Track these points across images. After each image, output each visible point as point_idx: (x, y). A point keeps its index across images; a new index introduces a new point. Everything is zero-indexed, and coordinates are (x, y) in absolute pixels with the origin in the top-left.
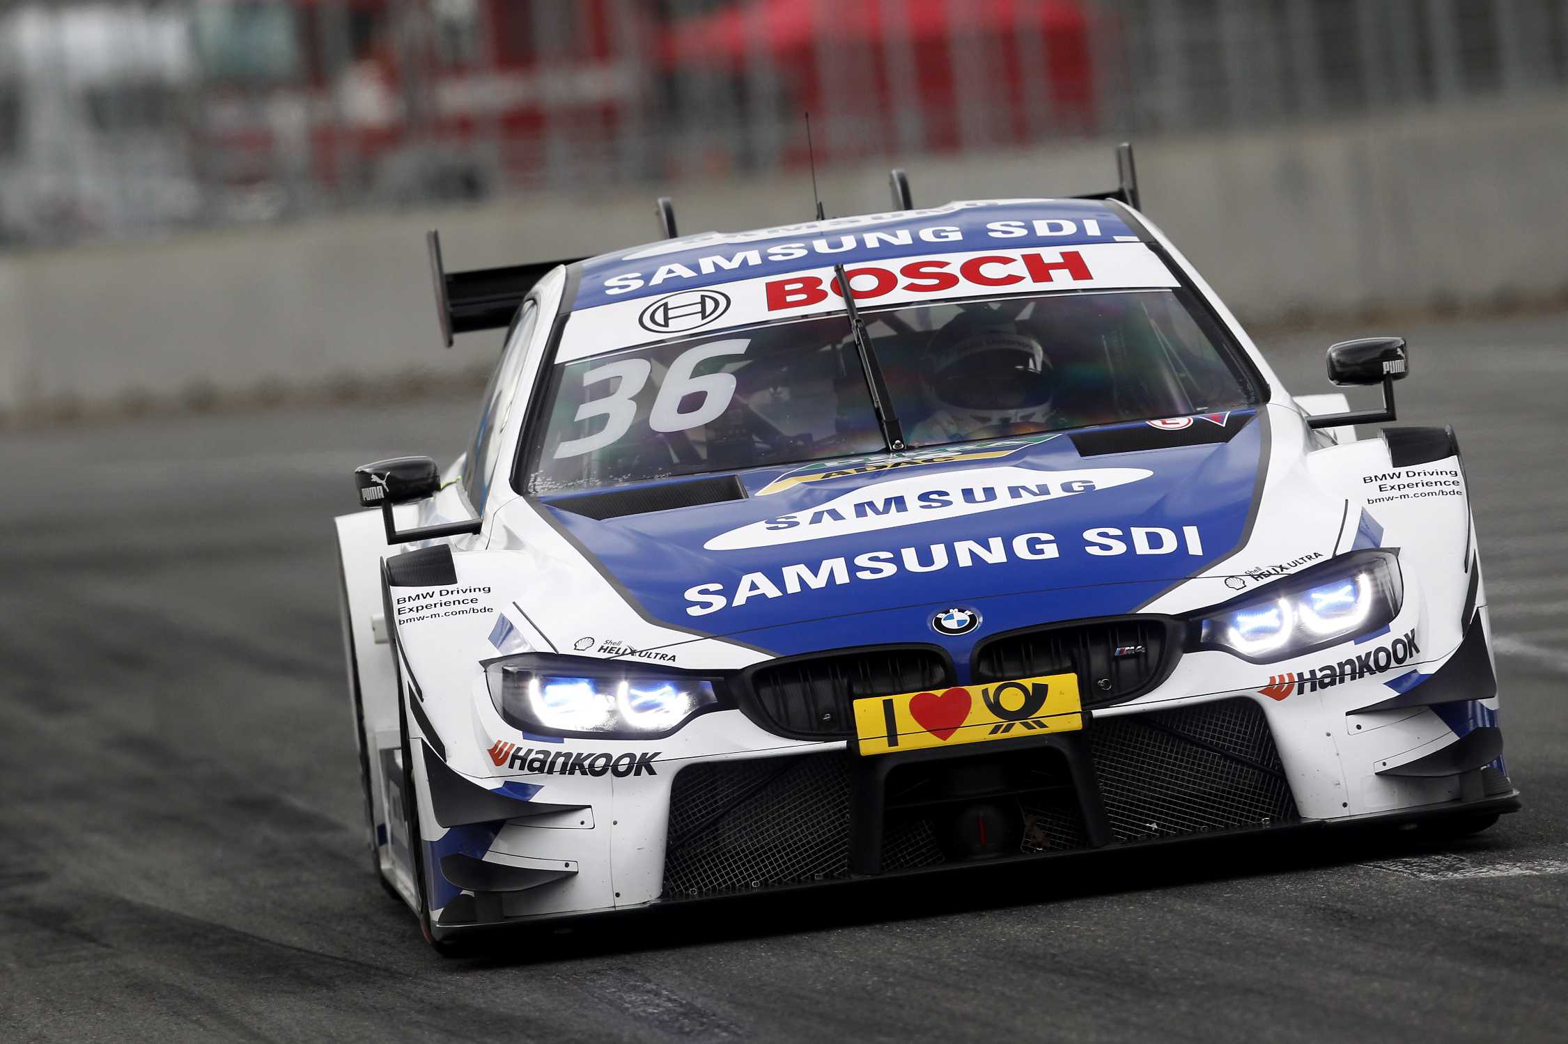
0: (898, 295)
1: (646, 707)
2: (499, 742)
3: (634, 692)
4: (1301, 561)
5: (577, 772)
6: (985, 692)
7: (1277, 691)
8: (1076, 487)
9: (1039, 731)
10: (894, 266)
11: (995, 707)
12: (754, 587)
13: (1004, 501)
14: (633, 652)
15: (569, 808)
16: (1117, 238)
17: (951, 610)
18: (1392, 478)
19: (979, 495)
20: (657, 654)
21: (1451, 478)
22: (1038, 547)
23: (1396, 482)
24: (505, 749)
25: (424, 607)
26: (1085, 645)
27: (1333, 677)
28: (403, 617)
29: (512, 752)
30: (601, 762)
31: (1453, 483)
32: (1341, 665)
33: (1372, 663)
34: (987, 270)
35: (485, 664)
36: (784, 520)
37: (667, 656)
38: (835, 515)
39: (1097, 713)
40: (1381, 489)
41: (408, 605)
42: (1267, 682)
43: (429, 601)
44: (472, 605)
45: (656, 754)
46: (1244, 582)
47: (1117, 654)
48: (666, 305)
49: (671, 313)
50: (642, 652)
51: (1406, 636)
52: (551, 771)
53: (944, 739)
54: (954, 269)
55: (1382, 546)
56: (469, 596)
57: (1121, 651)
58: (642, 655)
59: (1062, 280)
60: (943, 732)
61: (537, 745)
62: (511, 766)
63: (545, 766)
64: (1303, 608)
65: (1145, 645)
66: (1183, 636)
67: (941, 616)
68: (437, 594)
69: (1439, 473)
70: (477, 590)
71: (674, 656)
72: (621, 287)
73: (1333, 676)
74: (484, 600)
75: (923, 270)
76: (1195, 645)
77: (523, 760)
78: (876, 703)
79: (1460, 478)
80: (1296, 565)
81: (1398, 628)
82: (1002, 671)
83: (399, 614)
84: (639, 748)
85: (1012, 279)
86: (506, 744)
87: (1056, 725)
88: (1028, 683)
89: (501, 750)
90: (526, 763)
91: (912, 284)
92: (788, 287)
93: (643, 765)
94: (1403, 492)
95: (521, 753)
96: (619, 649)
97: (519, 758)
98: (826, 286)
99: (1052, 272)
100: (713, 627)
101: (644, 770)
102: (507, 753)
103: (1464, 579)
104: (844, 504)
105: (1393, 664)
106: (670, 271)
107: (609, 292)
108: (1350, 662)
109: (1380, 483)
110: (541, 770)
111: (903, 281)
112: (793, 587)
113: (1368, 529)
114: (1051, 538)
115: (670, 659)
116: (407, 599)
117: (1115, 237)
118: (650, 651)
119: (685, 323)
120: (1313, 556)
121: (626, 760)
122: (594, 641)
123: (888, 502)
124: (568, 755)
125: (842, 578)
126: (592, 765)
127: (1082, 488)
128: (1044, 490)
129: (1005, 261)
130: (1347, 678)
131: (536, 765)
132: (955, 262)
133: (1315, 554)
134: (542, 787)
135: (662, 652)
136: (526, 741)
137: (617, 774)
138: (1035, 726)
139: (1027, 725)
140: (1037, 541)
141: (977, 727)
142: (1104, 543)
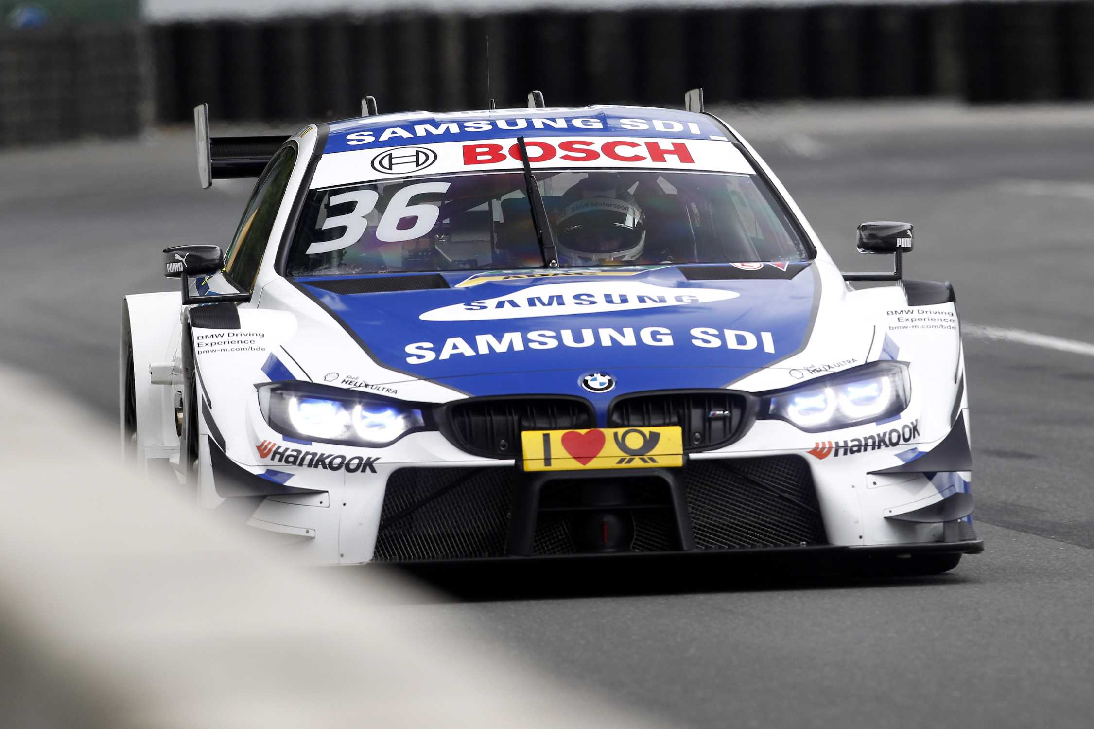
0: (556, 162)
1: (373, 426)
3: (365, 413)
4: (843, 364)
5: (320, 467)
6: (616, 434)
7: (820, 453)
8: (685, 299)
9: (651, 464)
10: (554, 141)
11: (622, 445)
12: (455, 347)
13: (634, 304)
14: (366, 386)
15: (312, 491)
16: (712, 137)
17: (595, 375)
18: (907, 313)
19: (616, 299)
20: (384, 388)
21: (948, 317)
22: (658, 337)
23: (910, 316)
24: (269, 447)
25: (217, 343)
26: (689, 409)
28: (201, 349)
29: (274, 449)
30: (338, 461)
31: (950, 320)
32: (866, 439)
33: (887, 440)
35: (258, 386)
36: (477, 304)
37: (391, 390)
38: (513, 304)
39: (693, 456)
40: (899, 320)
41: (205, 341)
42: (813, 446)
43: (220, 339)
44: (250, 345)
45: (377, 459)
46: (802, 374)
47: (710, 416)
48: (390, 155)
49: (394, 161)
50: (373, 386)
51: (912, 423)
52: (301, 465)
53: (584, 463)
55: (899, 359)
56: (249, 338)
57: (714, 415)
58: (373, 388)
59: (673, 162)
60: (584, 460)
61: (292, 446)
62: (273, 459)
63: (297, 460)
64: (842, 396)
65: (730, 411)
66: (757, 409)
67: (588, 378)
68: (226, 335)
69: (941, 313)
70: (255, 335)
71: (396, 391)
72: (358, 140)
73: (859, 446)
74: (259, 342)
75: (575, 146)
76: (764, 414)
77: (282, 455)
78: (538, 435)
79: (955, 317)
80: (839, 366)
81: (906, 418)
82: (628, 420)
83: (198, 346)
84: (366, 453)
86: (270, 443)
87: (664, 462)
88: (646, 430)
89: (266, 447)
90: (283, 457)
91: (567, 155)
92: (478, 150)
93: (368, 465)
94: (915, 323)
95: (281, 450)
96: (357, 383)
97: (279, 453)
98: (505, 151)
99: (666, 156)
100: (425, 372)
101: (368, 469)
102: (270, 450)
103: (953, 388)
104: (519, 297)
105: (902, 441)
106: (394, 132)
107: (349, 143)
108: (872, 437)
109: (898, 316)
110: (294, 463)
111: (561, 152)
112: (483, 350)
113: (889, 347)
114: (668, 331)
115: (393, 392)
116: (204, 337)
117: (710, 136)
118: (379, 386)
119: (404, 168)
120: (852, 361)
121: (356, 461)
122: (338, 375)
123: (551, 298)
124: (314, 454)
125: (519, 346)
126: (331, 463)
127: (690, 301)
128: (662, 300)
129: (633, 145)
130: (869, 448)
131: (291, 459)
132: (598, 143)
133: (853, 360)
134: (294, 475)
135: (387, 386)
136: (285, 442)
137: (349, 470)
138: (649, 461)
139: (645, 461)
140: (658, 333)
141: (607, 458)
142: (705, 338)
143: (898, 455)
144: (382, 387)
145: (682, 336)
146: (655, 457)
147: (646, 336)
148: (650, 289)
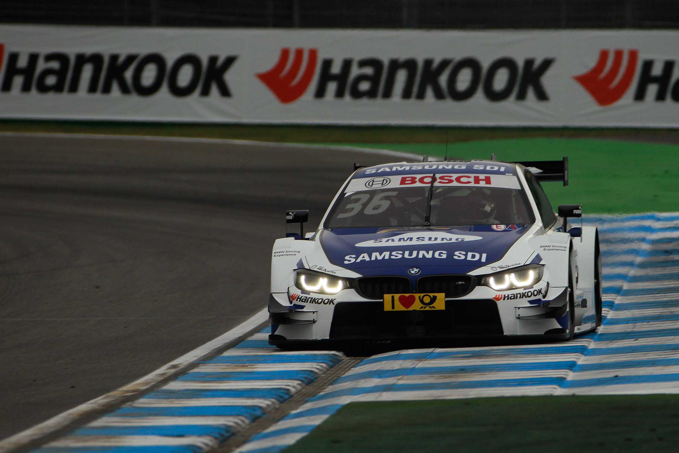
0: (436, 184)
2: (294, 294)
4: (514, 265)
5: (314, 303)
6: (420, 297)
7: (497, 299)
8: (459, 240)
9: (433, 309)
10: (438, 176)
11: (422, 301)
12: (363, 257)
14: (325, 270)
17: (414, 269)
19: (433, 239)
22: (441, 255)
25: (281, 255)
30: (320, 301)
32: (517, 294)
33: (526, 295)
34: (463, 180)
35: (294, 270)
36: (379, 240)
38: (393, 241)
39: (449, 299)
41: (277, 254)
43: (283, 253)
44: (294, 256)
45: (335, 299)
46: (496, 269)
48: (373, 180)
50: (328, 271)
51: (539, 289)
52: (307, 302)
54: (453, 178)
55: (540, 263)
56: (294, 253)
57: (458, 284)
59: (482, 184)
60: (407, 307)
61: (304, 295)
62: (297, 300)
65: (465, 282)
66: (477, 282)
67: (411, 270)
69: (561, 247)
73: (514, 297)
74: (298, 255)
75: (445, 178)
76: (480, 284)
77: (300, 298)
78: (390, 296)
83: (274, 256)
84: (331, 297)
85: (468, 183)
86: (296, 294)
87: (438, 308)
88: (432, 295)
89: (294, 296)
90: (301, 300)
91: (441, 181)
92: (406, 179)
93: (331, 302)
95: (300, 297)
96: (322, 269)
97: (299, 298)
98: (417, 180)
99: (480, 182)
102: (296, 297)
104: (396, 238)
105: (532, 295)
106: (384, 169)
108: (520, 294)
109: (544, 248)
110: (305, 302)
111: (439, 180)
113: (537, 258)
116: (277, 252)
117: (506, 173)
119: (377, 186)
120: (518, 264)
121: (327, 300)
122: (316, 266)
123: (408, 238)
124: (312, 298)
126: (318, 301)
127: (461, 240)
128: (450, 240)
129: (469, 177)
130: (518, 298)
131: (304, 300)
134: (305, 306)
136: (302, 294)
137: (324, 303)
138: (432, 307)
139: (430, 307)
140: (442, 253)
141: (417, 306)
142: (459, 255)
145: (450, 255)
147: (437, 255)
148: (448, 236)
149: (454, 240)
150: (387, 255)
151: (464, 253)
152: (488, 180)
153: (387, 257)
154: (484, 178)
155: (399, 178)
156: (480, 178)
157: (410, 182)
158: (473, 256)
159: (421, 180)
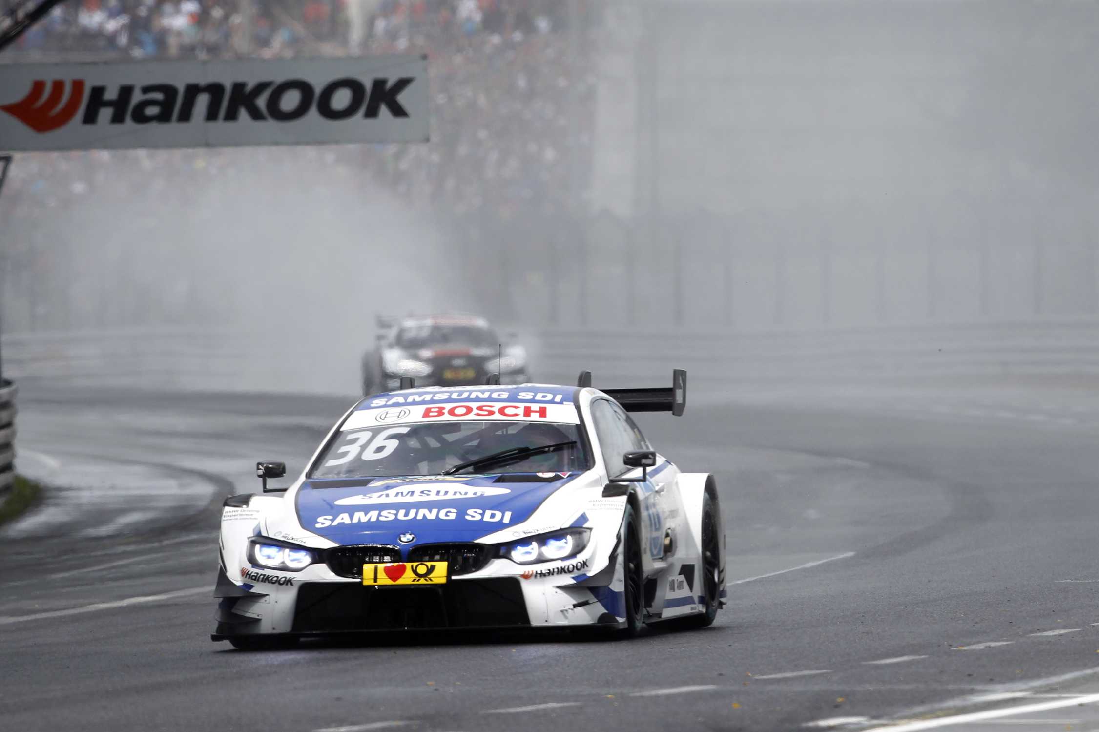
1: (294, 560)
2: (244, 568)
3: (290, 553)
4: (546, 529)
5: (267, 582)
6: (412, 566)
7: (526, 576)
8: (477, 494)
9: (430, 582)
11: (415, 572)
12: (342, 519)
13: (450, 496)
14: (293, 539)
15: (263, 595)
16: (565, 403)
17: (407, 534)
18: (600, 501)
19: (442, 493)
21: (621, 503)
22: (449, 514)
25: (234, 515)
27: (550, 573)
28: (225, 519)
29: (247, 572)
30: (275, 579)
31: (621, 505)
32: (554, 569)
33: (566, 570)
34: (508, 411)
35: (248, 539)
36: (369, 495)
38: (387, 495)
39: (454, 577)
40: (594, 504)
42: (523, 573)
43: (236, 513)
44: (251, 516)
45: (295, 578)
46: (521, 535)
47: (465, 556)
48: (388, 412)
49: (388, 415)
51: (583, 561)
52: (258, 581)
53: (394, 582)
54: (496, 409)
55: (586, 526)
56: (251, 513)
57: (467, 555)
58: (296, 540)
59: (535, 417)
60: (394, 579)
61: (256, 570)
62: (246, 577)
63: (256, 578)
65: (476, 555)
66: (492, 553)
67: (402, 536)
68: (241, 511)
70: (255, 511)
74: (256, 515)
75: (484, 408)
76: (498, 556)
77: (250, 574)
78: (372, 566)
79: (624, 503)
80: (544, 530)
81: (581, 558)
82: (419, 559)
84: (289, 575)
85: (516, 415)
86: (246, 569)
87: (436, 581)
88: (429, 564)
90: (250, 576)
91: (478, 413)
92: (431, 410)
93: (289, 582)
94: (602, 507)
95: (249, 573)
96: (289, 537)
99: (532, 414)
100: (324, 533)
101: (289, 584)
102: (245, 572)
103: (615, 541)
104: (392, 492)
105: (575, 570)
107: (372, 405)
108: (558, 568)
110: (255, 580)
111: (475, 412)
112: (356, 520)
113: (581, 519)
114: (456, 511)
115: (304, 542)
120: (552, 528)
121: (284, 579)
122: (281, 533)
123: (408, 493)
124: (264, 575)
125: (374, 518)
126: (272, 579)
127: (480, 495)
128: (466, 494)
129: (516, 407)
130: (555, 574)
131: (254, 578)
134: (254, 586)
135: (302, 539)
136: (252, 568)
137: (280, 584)
138: (429, 580)
139: (426, 580)
140: (450, 512)
141: (407, 578)
142: (473, 515)
143: (574, 578)
144: (299, 539)
145: (461, 513)
146: (432, 578)
147: (442, 515)
148: (463, 488)
149: (470, 495)
150: (373, 515)
151: (481, 511)
152: (543, 412)
153: (374, 519)
154: (538, 409)
155: (422, 409)
156: (532, 409)
157: (436, 414)
158: (493, 516)
159: (452, 412)
